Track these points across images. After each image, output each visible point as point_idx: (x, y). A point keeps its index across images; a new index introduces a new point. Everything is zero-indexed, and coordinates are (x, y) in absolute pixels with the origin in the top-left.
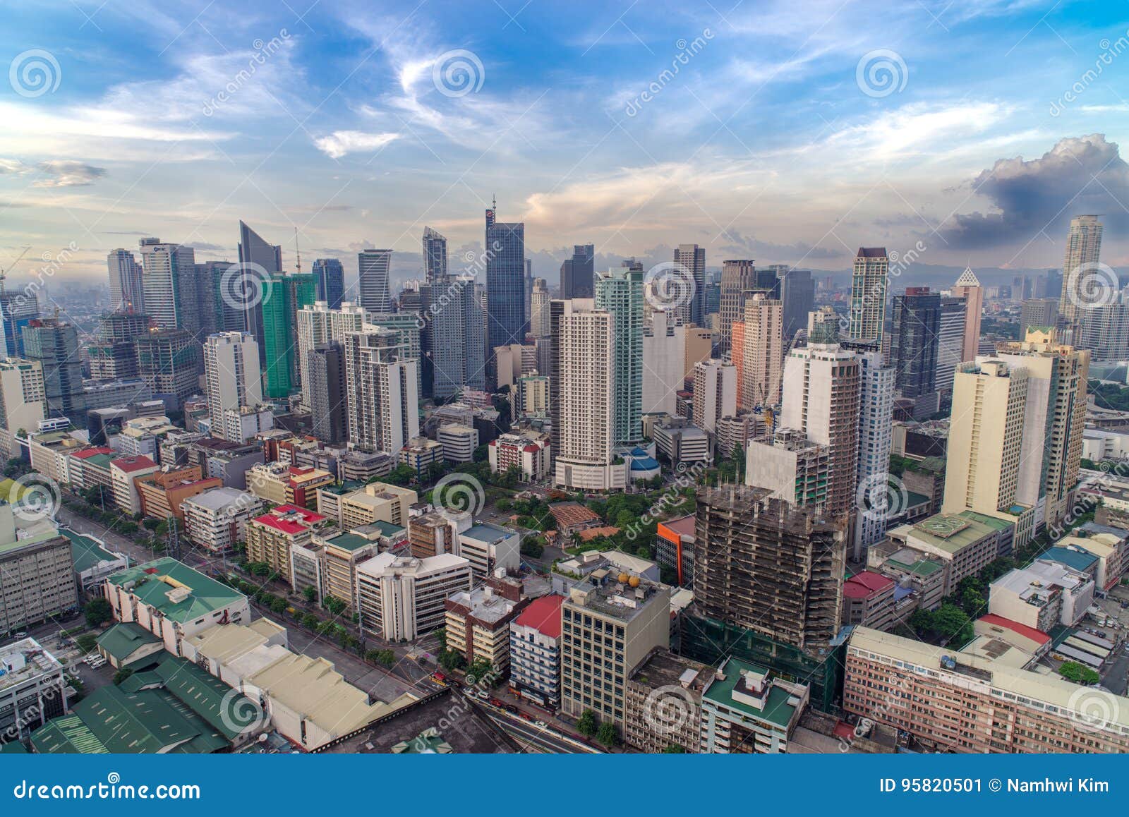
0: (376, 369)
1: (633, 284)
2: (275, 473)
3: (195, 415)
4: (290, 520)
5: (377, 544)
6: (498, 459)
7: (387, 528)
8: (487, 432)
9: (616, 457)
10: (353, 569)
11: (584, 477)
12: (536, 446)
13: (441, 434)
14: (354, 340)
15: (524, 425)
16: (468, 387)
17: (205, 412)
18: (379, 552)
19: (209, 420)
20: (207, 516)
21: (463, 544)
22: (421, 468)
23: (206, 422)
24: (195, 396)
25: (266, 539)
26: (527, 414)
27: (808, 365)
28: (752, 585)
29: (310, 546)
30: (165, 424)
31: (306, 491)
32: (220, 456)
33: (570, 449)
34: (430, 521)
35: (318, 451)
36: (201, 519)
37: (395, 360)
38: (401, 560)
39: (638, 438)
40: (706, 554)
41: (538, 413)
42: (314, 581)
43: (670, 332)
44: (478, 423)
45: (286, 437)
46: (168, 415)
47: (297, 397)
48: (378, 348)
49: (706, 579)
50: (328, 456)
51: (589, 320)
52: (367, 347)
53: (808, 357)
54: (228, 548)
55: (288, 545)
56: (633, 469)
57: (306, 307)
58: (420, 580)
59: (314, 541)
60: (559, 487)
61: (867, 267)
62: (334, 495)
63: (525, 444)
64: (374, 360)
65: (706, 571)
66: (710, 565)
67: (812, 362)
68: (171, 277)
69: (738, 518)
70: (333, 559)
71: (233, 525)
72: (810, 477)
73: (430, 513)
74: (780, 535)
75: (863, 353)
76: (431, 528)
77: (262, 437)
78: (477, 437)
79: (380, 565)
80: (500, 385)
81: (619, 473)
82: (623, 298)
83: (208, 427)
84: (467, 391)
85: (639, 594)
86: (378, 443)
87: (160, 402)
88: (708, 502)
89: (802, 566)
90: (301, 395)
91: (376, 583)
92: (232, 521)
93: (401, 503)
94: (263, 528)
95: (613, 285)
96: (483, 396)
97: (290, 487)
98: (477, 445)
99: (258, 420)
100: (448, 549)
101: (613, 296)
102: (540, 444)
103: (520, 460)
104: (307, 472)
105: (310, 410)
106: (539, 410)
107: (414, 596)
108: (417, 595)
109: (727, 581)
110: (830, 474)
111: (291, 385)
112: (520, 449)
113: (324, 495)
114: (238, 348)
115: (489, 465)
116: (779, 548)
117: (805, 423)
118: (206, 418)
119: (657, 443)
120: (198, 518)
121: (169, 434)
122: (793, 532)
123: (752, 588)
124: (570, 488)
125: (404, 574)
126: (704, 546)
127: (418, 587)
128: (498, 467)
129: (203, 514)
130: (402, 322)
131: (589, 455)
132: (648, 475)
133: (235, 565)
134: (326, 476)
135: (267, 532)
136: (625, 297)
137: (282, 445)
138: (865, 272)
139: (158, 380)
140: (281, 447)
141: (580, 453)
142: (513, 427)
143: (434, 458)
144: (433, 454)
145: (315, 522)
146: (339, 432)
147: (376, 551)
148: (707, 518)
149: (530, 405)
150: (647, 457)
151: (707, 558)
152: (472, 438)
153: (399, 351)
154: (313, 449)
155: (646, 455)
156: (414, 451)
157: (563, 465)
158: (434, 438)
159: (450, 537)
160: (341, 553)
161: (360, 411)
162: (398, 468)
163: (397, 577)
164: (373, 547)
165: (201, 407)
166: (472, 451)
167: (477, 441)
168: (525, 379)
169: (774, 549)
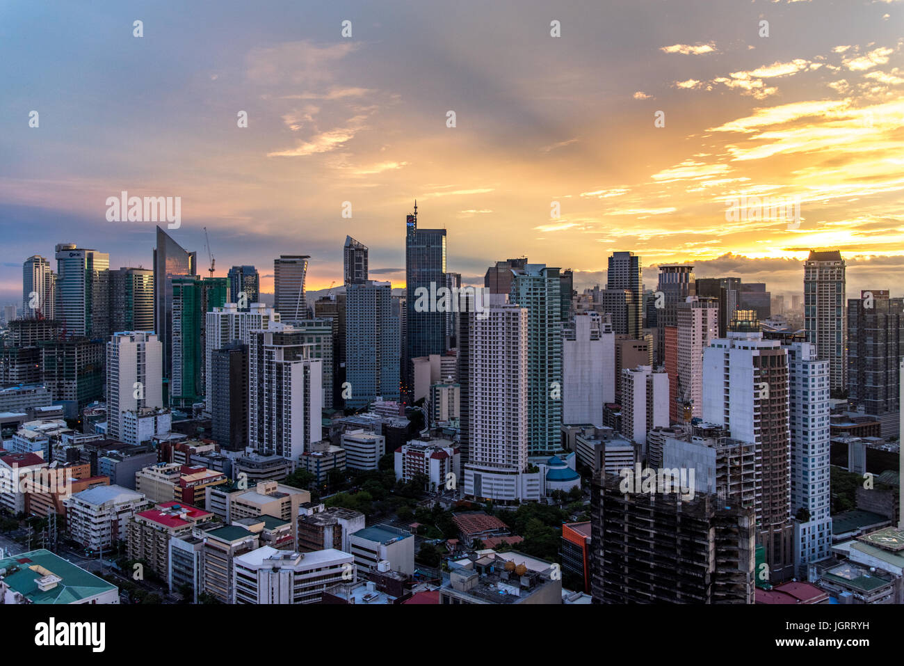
0: (279, 367)
1: (550, 281)
2: (166, 473)
3: (92, 419)
4: (174, 514)
5: (258, 536)
6: (404, 467)
7: (272, 521)
8: (394, 439)
9: (530, 465)
10: (231, 562)
11: (495, 487)
12: (445, 453)
13: (345, 440)
14: (258, 338)
15: (434, 433)
16: (381, 398)
17: (102, 417)
18: (260, 546)
19: (106, 424)
20: (89, 511)
21: (353, 546)
22: (321, 474)
23: (103, 426)
24: (96, 403)
25: (146, 534)
26: (439, 423)
27: (728, 355)
28: (652, 578)
29: (191, 540)
30: (61, 427)
31: (195, 491)
32: (111, 456)
33: (479, 455)
34: (320, 521)
35: (214, 454)
36: (83, 515)
37: (299, 358)
38: (282, 553)
39: (556, 447)
40: (602, 544)
41: (452, 422)
42: (192, 577)
43: (595, 337)
44: (386, 430)
45: (183, 439)
46: (65, 420)
47: (200, 405)
48: (283, 346)
49: (602, 574)
50: (223, 459)
51: (500, 315)
52: (272, 345)
53: (728, 346)
54: (107, 548)
55: (168, 538)
56: (547, 480)
57: (215, 309)
58: (300, 573)
59: (194, 535)
60: (468, 497)
61: (820, 272)
62: (224, 494)
63: (433, 451)
64: (278, 357)
65: (602, 564)
66: (606, 556)
67: (731, 352)
68: (84, 283)
69: (634, 502)
70: (212, 551)
71: (116, 522)
72: (733, 479)
73: (322, 513)
74: (679, 519)
75: (790, 344)
76: (319, 527)
77: (158, 440)
78: (384, 444)
79: (258, 558)
80: (416, 398)
81: (533, 483)
82: (539, 296)
83: (103, 430)
84: (379, 401)
85: (525, 582)
86: (277, 448)
87: (60, 407)
88: (603, 485)
89: (703, 554)
90: (205, 403)
91: (253, 576)
92: (114, 518)
93: (293, 503)
94: (145, 522)
95: (527, 281)
96: (395, 405)
97: (180, 486)
98: (384, 453)
99: (156, 423)
100: (337, 545)
101: (527, 294)
102: (449, 451)
103: (427, 468)
104: (198, 471)
105: (210, 416)
106: (453, 419)
107: (292, 592)
108: (296, 591)
109: (626, 574)
110: (758, 476)
111: (197, 393)
112: (427, 455)
113: (213, 494)
114: (141, 348)
115: (394, 474)
116: (678, 534)
117: (727, 419)
118: (103, 422)
119: (577, 453)
120: (80, 514)
121: (63, 436)
122: (692, 515)
123: (652, 582)
124: (480, 499)
125: (283, 567)
126: (599, 535)
127: (297, 582)
128: (404, 475)
129: (86, 510)
130: (314, 327)
131: (500, 462)
132: (566, 486)
133: (114, 565)
134: (217, 476)
135: (148, 527)
136: (541, 294)
137: (178, 447)
138: (817, 277)
139: (60, 386)
140: (175, 450)
141: (490, 460)
142: (423, 435)
143: (335, 464)
144: (335, 459)
145: (199, 518)
146: (239, 438)
147: (256, 543)
148: (602, 503)
149: (444, 415)
150: (566, 467)
151: (603, 548)
152: (378, 444)
153: (304, 349)
154: (210, 452)
155: (565, 464)
156: (314, 456)
157: (472, 473)
158: (338, 445)
159: (340, 537)
160: (219, 544)
161: (261, 412)
162: (296, 472)
163: (275, 570)
164: (254, 539)
165: (100, 411)
166: (377, 459)
167: (384, 448)
168: (440, 386)
169: (672, 536)
